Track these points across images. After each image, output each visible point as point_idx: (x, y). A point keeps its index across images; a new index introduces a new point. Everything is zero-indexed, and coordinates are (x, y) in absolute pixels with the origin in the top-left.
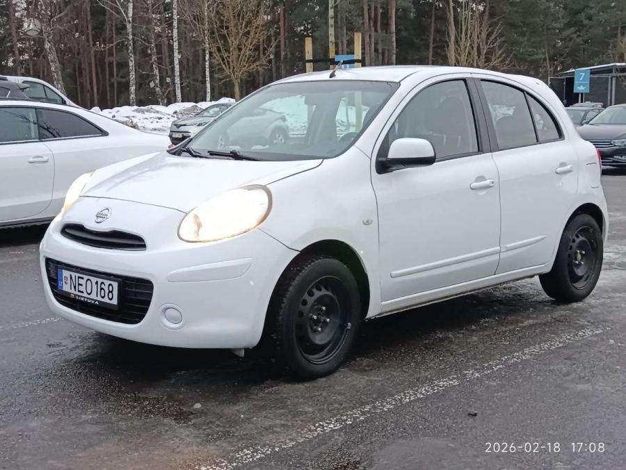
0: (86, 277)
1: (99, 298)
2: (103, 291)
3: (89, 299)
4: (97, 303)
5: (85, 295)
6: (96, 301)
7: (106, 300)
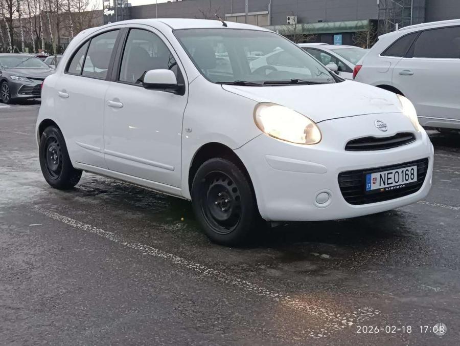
0: (394, 171)
1: (405, 182)
2: (407, 176)
3: (398, 186)
4: (404, 186)
5: (394, 184)
6: (402, 185)
7: (410, 181)
